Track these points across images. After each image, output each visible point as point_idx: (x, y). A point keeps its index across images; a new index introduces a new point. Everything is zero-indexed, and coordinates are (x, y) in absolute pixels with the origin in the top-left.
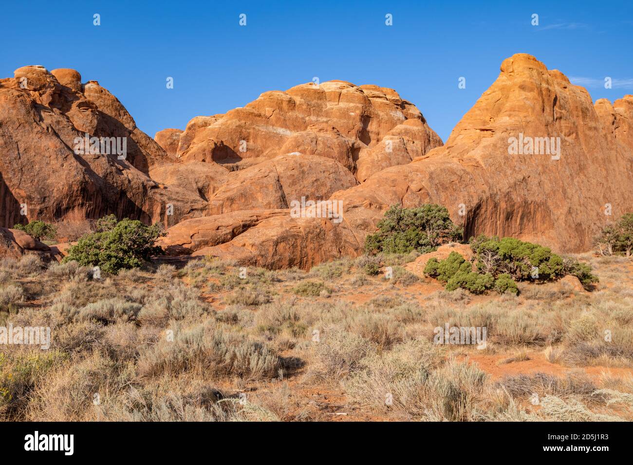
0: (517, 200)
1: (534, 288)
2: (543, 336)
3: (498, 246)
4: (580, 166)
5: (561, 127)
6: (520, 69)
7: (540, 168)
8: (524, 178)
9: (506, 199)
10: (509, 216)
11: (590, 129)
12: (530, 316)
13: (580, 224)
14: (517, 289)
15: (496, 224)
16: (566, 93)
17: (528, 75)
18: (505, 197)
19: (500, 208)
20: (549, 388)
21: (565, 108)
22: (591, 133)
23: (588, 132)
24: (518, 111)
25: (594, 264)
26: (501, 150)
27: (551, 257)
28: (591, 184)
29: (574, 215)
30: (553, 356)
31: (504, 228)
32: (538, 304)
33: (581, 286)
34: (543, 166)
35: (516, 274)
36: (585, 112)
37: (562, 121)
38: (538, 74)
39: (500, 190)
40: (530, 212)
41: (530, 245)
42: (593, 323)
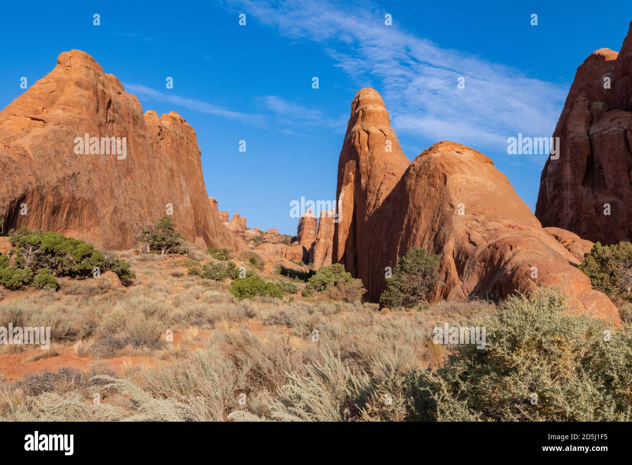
0: (65, 195)
1: (75, 283)
2: (76, 331)
3: (40, 240)
4: (128, 169)
5: (113, 129)
6: (78, 66)
7: (90, 166)
8: (74, 174)
9: (54, 193)
10: (55, 211)
11: (139, 136)
12: (64, 311)
13: (124, 224)
14: (57, 284)
15: (41, 218)
16: (120, 99)
17: (85, 74)
18: (53, 191)
19: (47, 202)
20: (73, 382)
21: (118, 113)
22: (140, 140)
23: (137, 139)
24: (73, 107)
25: (132, 262)
26: (52, 142)
27: (94, 253)
28: (136, 187)
29: (119, 215)
30: (82, 350)
31: (49, 222)
32: (77, 300)
33: (119, 281)
34: (93, 164)
35: (57, 269)
36: (136, 120)
37: (115, 125)
38: (95, 74)
39: (48, 183)
40: (77, 208)
41: (73, 241)
42: (123, 316)
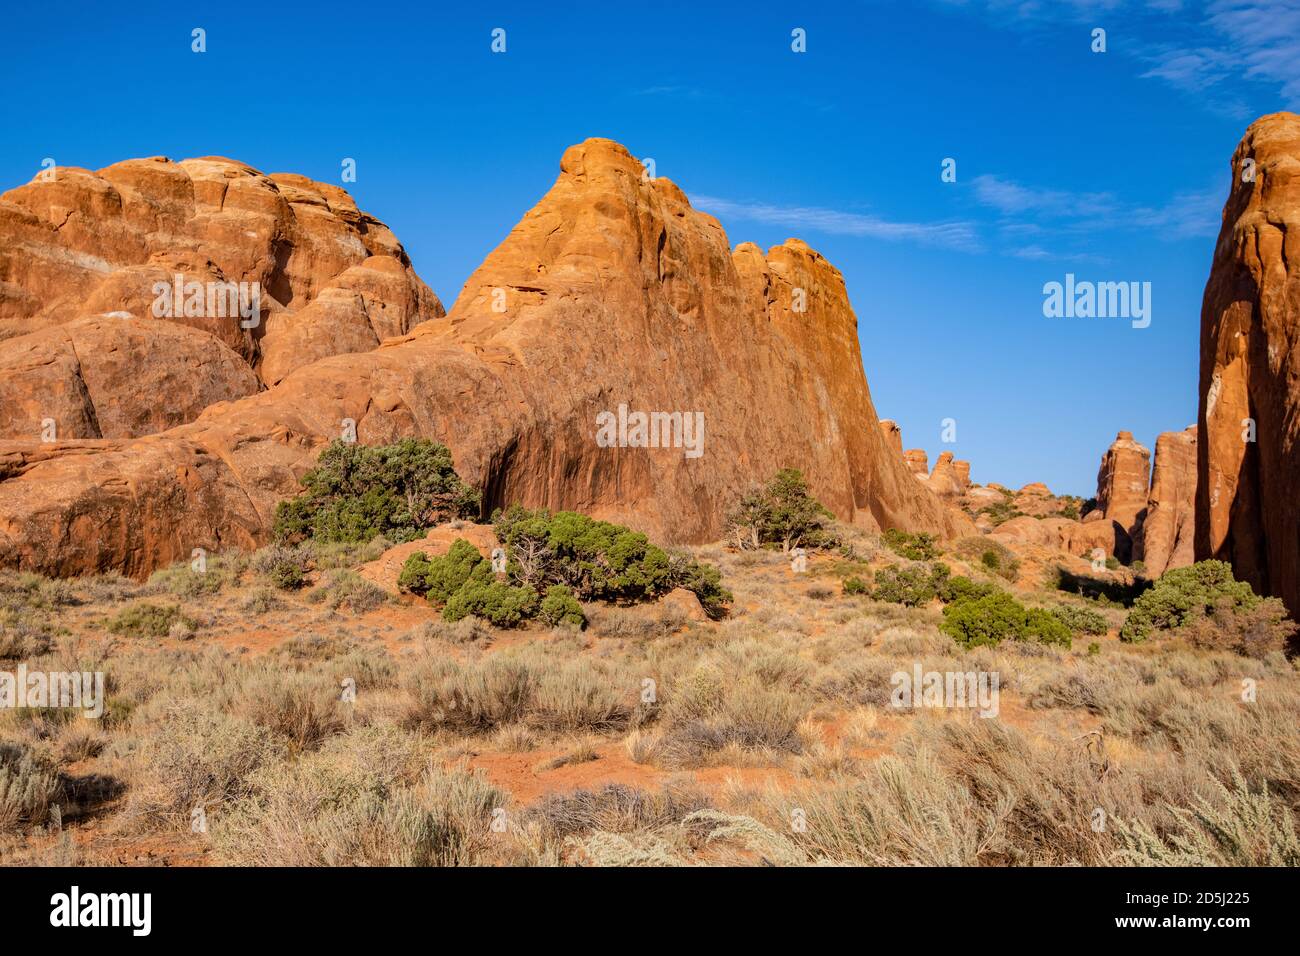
0: (588, 436)
1: (615, 613)
2: (625, 710)
3: (549, 526)
4: (705, 372)
5: (671, 292)
6: (598, 170)
7: (632, 373)
8: (601, 392)
9: (567, 433)
10: (571, 469)
11: (724, 300)
12: (601, 671)
13: (702, 488)
14: (583, 617)
15: (546, 485)
16: (683, 227)
17: (613, 185)
18: (565, 429)
19: (555, 452)
20: (630, 815)
21: (680, 257)
22: (726, 309)
23: (720, 307)
24: (594, 256)
25: (725, 567)
26: (559, 332)
27: (648, 553)
28: (725, 408)
29: (691, 470)
30: (642, 750)
31: (561, 493)
32: (621, 647)
33: (700, 609)
34: (637, 369)
35: (581, 586)
36: (717, 266)
37: (675, 282)
38: (632, 183)
39: (555, 414)
40: (612, 461)
41: (609, 528)
42: (717, 682)
